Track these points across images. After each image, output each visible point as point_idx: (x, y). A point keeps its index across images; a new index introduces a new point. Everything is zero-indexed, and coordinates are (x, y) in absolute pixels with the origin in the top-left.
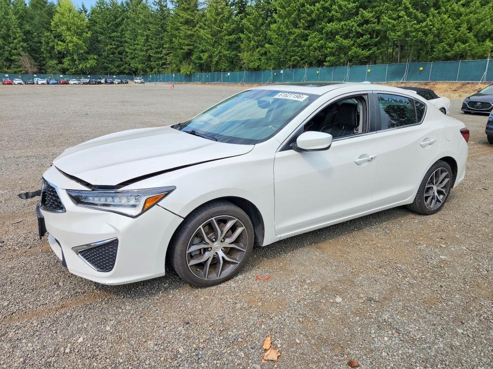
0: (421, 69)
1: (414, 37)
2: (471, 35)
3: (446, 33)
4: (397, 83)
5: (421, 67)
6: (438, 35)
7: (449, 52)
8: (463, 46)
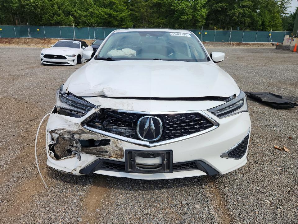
0: (38, 30)
1: (28, 9)
2: (60, 12)
3: (47, 9)
4: (25, 38)
5: (38, 29)
6: (43, 10)
7: (52, 21)
8: (59, 18)
